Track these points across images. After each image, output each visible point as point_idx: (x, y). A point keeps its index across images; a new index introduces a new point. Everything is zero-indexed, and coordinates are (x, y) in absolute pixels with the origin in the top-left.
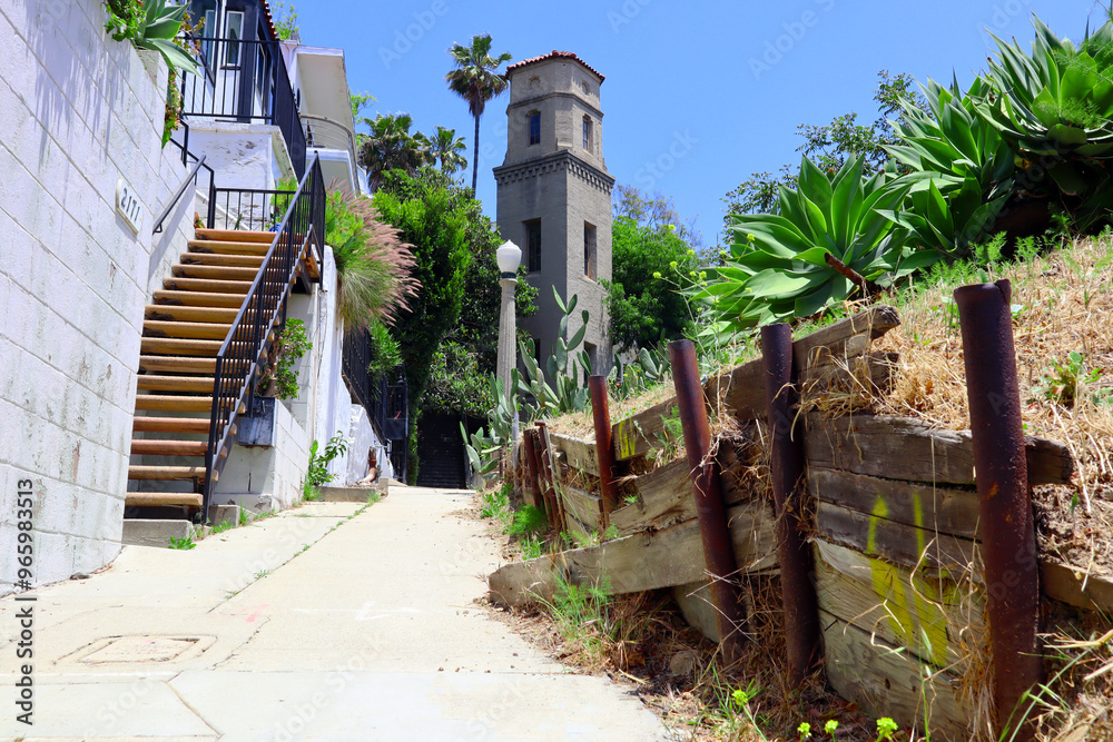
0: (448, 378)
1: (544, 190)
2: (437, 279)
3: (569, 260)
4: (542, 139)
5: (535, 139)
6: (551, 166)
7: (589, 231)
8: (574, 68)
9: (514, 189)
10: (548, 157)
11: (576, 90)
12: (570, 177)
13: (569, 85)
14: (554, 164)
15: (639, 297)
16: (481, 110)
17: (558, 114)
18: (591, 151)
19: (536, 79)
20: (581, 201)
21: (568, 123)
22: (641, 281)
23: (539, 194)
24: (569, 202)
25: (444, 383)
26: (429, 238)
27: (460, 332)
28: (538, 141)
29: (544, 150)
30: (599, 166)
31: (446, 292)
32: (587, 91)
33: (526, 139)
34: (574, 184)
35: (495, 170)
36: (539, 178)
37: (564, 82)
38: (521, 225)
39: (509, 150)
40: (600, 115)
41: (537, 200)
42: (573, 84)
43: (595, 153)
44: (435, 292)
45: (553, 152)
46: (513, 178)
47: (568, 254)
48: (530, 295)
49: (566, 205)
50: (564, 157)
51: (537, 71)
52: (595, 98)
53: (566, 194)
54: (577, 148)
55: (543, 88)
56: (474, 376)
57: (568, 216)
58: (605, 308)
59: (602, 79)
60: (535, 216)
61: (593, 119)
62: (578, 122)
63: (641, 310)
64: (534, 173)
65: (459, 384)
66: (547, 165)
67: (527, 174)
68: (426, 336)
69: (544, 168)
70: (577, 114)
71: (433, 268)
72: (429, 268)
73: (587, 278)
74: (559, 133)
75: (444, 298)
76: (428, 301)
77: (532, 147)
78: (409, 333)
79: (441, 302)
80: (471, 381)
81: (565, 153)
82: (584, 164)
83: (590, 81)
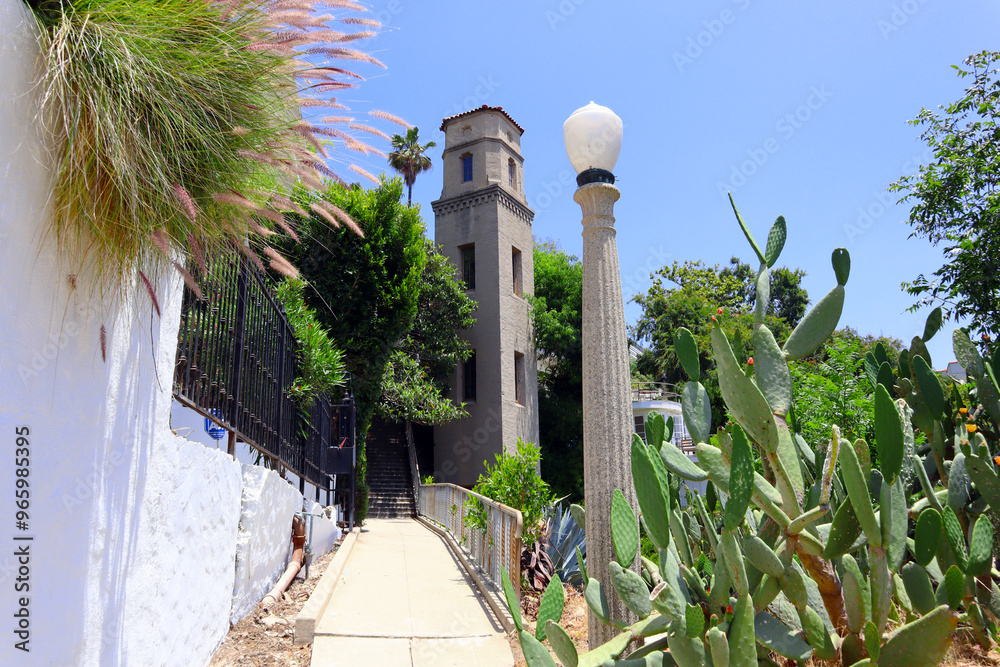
0: (397, 387)
1: (477, 219)
2: (390, 276)
3: (501, 279)
4: (474, 176)
5: (468, 175)
6: (483, 199)
7: (516, 254)
8: (500, 119)
9: (450, 219)
10: (480, 191)
11: (502, 136)
12: (500, 207)
13: (496, 132)
14: (486, 196)
15: (559, 310)
16: (413, 181)
17: (488, 155)
18: (515, 188)
19: (468, 128)
20: (509, 229)
21: (497, 163)
22: (559, 298)
23: (473, 222)
24: (499, 228)
25: (393, 391)
26: (380, 229)
27: (406, 342)
28: (470, 178)
29: (476, 185)
30: (522, 201)
31: (401, 292)
32: (511, 140)
33: (459, 176)
34: (503, 213)
35: (433, 204)
36: (472, 209)
37: (492, 130)
38: (457, 249)
39: (445, 187)
40: (521, 160)
41: (471, 227)
42: (500, 132)
43: (519, 190)
44: (388, 291)
45: (485, 187)
46: (449, 209)
47: (500, 273)
48: (470, 307)
49: (497, 231)
50: (494, 190)
51: (470, 122)
52: (517, 145)
53: (497, 222)
54: (504, 184)
55: (475, 135)
56: (421, 385)
57: (499, 241)
58: (530, 321)
59: (522, 131)
60: (470, 241)
61: (516, 162)
62: (505, 163)
63: (561, 322)
64: (468, 205)
65: (407, 393)
66: (479, 198)
67: (462, 206)
68: (378, 344)
69: (477, 200)
70: (504, 156)
71: (387, 264)
72: (381, 263)
73: (514, 295)
74: (489, 170)
75: (398, 297)
76: (380, 301)
77: (465, 184)
78: (357, 339)
79: (396, 304)
80: (419, 389)
81: (495, 186)
82: (511, 198)
83: (513, 132)
